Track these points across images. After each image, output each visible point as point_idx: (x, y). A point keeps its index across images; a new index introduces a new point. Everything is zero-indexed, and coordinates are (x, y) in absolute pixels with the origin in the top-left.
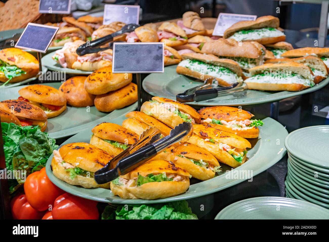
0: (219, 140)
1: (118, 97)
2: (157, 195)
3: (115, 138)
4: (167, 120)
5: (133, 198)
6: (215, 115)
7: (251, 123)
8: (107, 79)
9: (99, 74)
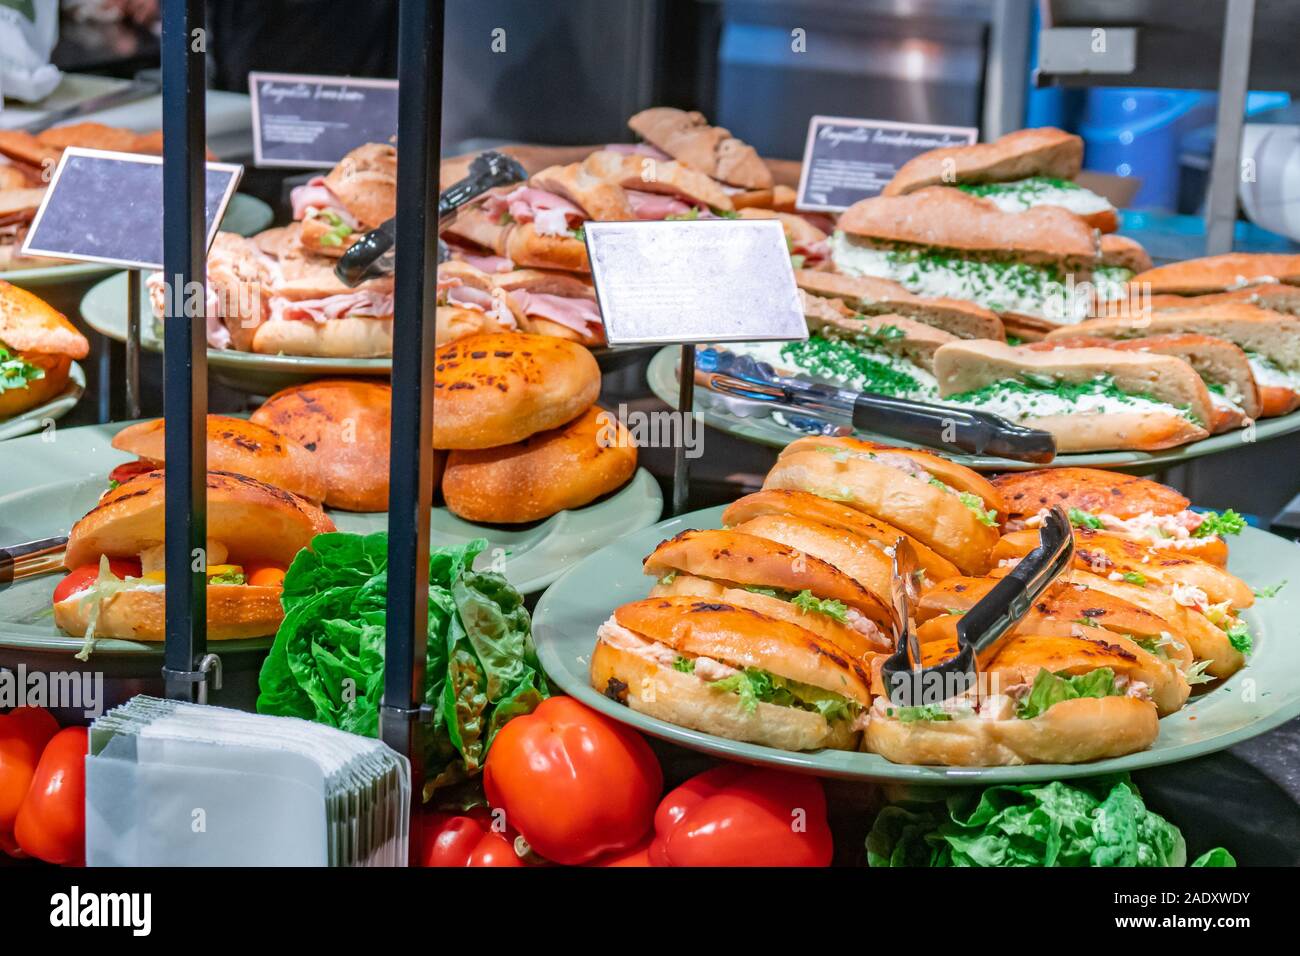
0: (1164, 574)
1: (574, 458)
2: (1100, 743)
3: (793, 579)
4: (919, 517)
5: (1012, 762)
6: (1069, 498)
7: (1204, 523)
8: (526, 380)
9: (481, 361)
